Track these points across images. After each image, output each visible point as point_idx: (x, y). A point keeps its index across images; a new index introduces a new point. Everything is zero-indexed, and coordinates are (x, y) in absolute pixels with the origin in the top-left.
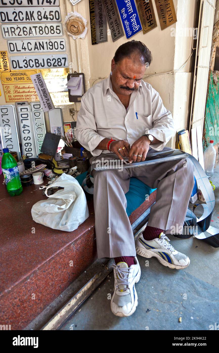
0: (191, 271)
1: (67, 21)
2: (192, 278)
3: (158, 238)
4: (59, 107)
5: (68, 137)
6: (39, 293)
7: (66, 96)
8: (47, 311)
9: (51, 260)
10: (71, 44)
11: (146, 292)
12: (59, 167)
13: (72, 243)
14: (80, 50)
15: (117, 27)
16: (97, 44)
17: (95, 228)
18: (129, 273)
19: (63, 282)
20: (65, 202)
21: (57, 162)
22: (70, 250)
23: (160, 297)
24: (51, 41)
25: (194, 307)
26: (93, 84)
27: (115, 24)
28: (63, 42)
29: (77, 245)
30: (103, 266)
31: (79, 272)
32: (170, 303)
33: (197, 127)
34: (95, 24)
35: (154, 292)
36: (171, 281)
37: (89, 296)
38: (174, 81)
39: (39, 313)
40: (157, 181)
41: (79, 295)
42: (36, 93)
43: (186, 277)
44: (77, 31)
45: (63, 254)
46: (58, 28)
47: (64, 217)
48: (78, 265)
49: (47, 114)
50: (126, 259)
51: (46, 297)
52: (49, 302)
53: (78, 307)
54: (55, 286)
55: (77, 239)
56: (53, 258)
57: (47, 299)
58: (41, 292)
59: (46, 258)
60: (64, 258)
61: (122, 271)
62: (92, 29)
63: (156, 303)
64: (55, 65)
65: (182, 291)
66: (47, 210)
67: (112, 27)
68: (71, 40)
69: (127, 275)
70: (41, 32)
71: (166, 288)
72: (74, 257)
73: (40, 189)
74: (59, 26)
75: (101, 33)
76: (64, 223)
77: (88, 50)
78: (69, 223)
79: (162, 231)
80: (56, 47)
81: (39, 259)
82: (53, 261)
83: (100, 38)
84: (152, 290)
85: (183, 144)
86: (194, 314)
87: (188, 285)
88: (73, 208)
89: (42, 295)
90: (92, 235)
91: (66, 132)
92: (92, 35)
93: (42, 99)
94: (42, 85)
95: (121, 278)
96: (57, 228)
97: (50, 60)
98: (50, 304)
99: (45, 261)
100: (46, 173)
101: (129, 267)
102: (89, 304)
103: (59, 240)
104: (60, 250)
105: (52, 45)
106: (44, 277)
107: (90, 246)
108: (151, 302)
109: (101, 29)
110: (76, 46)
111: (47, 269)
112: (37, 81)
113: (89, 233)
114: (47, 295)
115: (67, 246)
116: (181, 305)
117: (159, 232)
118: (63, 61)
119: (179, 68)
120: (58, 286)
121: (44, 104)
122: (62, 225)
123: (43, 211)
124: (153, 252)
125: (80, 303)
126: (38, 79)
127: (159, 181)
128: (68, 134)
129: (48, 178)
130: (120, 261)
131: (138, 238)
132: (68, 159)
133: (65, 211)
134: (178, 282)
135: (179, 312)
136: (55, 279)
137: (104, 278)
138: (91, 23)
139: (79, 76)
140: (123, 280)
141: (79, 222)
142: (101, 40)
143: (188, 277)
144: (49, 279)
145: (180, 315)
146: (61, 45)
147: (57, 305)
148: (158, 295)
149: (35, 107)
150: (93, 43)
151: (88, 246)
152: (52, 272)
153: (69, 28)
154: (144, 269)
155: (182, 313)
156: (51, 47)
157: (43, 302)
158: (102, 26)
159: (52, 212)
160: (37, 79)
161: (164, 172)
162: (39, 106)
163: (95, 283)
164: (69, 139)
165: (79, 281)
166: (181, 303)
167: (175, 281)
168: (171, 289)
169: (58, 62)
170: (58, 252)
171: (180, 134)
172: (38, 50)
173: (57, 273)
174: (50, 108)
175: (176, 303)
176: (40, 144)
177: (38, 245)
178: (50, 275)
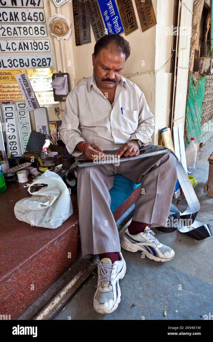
0: (175, 264)
1: (51, 23)
2: (176, 271)
3: (144, 232)
4: (44, 106)
5: (53, 135)
6: (21, 293)
7: (51, 95)
8: (30, 312)
9: (34, 258)
10: (55, 45)
11: (131, 287)
12: (44, 165)
13: (56, 240)
14: (64, 51)
15: (100, 29)
16: (81, 45)
17: (79, 225)
18: (112, 269)
19: (46, 281)
20: (48, 199)
21: (42, 161)
22: (54, 247)
23: (145, 291)
24: (36, 41)
25: (178, 300)
26: (78, 84)
27: (98, 26)
28: (47, 42)
29: (61, 242)
30: (88, 263)
31: (64, 270)
32: (155, 297)
33: (179, 126)
34: (79, 26)
35: (139, 286)
36: (156, 275)
37: (73, 293)
38: (155, 81)
39: (22, 314)
40: (141, 176)
41: (63, 293)
42: (21, 93)
43: (171, 271)
44: (61, 33)
45: (47, 251)
46: (42, 29)
47: (48, 214)
48: (62, 263)
49: (32, 113)
50: (110, 255)
51: (28, 297)
52: (32, 302)
53: (62, 306)
54: (38, 285)
55: (61, 236)
56: (35, 256)
57: (30, 298)
58: (23, 292)
59: (28, 257)
60: (47, 255)
61: (105, 267)
62: (76, 31)
63: (141, 297)
64: (40, 65)
65: (167, 285)
66: (30, 207)
67: (95, 29)
68: (55, 41)
69: (110, 271)
70: (26, 33)
71: (151, 282)
72: (58, 254)
73: (25, 187)
74: (43, 27)
75: (84, 34)
76: (48, 220)
77: (72, 51)
78: (53, 220)
79: (147, 225)
80: (41, 48)
81: (21, 257)
82: (36, 259)
83: (84, 39)
84: (137, 285)
85: (165, 141)
86: (178, 306)
87: (173, 278)
88: (57, 204)
89: (25, 294)
90: (76, 232)
91: (51, 131)
92: (76, 37)
93: (27, 98)
94: (27, 85)
95: (104, 274)
96: (40, 226)
97: (35, 60)
98: (33, 304)
99: (27, 260)
100: (31, 171)
101: (113, 263)
102: (73, 302)
103: (42, 238)
104: (43, 247)
105: (37, 46)
106: (26, 276)
107: (74, 243)
108: (136, 297)
109: (84, 30)
110: (61, 47)
111: (29, 267)
112: (22, 80)
113: (73, 229)
114: (30, 294)
115: (51, 243)
116: (166, 299)
117: (144, 226)
118: (47, 61)
119: (160, 68)
120: (41, 285)
121: (29, 103)
122: (46, 222)
123: (27, 209)
124: (139, 246)
125: (64, 301)
126: (23, 78)
127: (143, 176)
128: (53, 132)
129: (32, 177)
130: (104, 257)
131: (124, 233)
132: (53, 157)
133: (49, 208)
134: (163, 276)
135: (164, 305)
136: (38, 278)
137: (89, 275)
138: (75, 25)
139: (63, 76)
140: (106, 276)
141: (63, 219)
142: (85, 41)
143: (172, 270)
144: (32, 278)
145: (165, 309)
146: (45, 45)
147: (41, 304)
148: (143, 289)
149: (20, 106)
150: (77, 44)
151: (72, 243)
152: (35, 270)
153: (53, 29)
154: (129, 264)
155: (167, 306)
156: (36, 48)
157: (25, 302)
158: (86, 28)
159: (35, 209)
160: (21, 78)
161: (148, 168)
162: (24, 106)
163: (80, 280)
164: (54, 137)
165: (63, 278)
166: (166, 296)
167: (160, 275)
168: (155, 283)
169: (43, 62)
170: (41, 249)
171: (162, 132)
172: (23, 50)
173: (40, 271)
174: (35, 107)
175: (160, 297)
176: (25, 143)
177: (21, 243)
178: (32, 274)
